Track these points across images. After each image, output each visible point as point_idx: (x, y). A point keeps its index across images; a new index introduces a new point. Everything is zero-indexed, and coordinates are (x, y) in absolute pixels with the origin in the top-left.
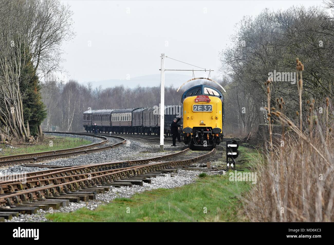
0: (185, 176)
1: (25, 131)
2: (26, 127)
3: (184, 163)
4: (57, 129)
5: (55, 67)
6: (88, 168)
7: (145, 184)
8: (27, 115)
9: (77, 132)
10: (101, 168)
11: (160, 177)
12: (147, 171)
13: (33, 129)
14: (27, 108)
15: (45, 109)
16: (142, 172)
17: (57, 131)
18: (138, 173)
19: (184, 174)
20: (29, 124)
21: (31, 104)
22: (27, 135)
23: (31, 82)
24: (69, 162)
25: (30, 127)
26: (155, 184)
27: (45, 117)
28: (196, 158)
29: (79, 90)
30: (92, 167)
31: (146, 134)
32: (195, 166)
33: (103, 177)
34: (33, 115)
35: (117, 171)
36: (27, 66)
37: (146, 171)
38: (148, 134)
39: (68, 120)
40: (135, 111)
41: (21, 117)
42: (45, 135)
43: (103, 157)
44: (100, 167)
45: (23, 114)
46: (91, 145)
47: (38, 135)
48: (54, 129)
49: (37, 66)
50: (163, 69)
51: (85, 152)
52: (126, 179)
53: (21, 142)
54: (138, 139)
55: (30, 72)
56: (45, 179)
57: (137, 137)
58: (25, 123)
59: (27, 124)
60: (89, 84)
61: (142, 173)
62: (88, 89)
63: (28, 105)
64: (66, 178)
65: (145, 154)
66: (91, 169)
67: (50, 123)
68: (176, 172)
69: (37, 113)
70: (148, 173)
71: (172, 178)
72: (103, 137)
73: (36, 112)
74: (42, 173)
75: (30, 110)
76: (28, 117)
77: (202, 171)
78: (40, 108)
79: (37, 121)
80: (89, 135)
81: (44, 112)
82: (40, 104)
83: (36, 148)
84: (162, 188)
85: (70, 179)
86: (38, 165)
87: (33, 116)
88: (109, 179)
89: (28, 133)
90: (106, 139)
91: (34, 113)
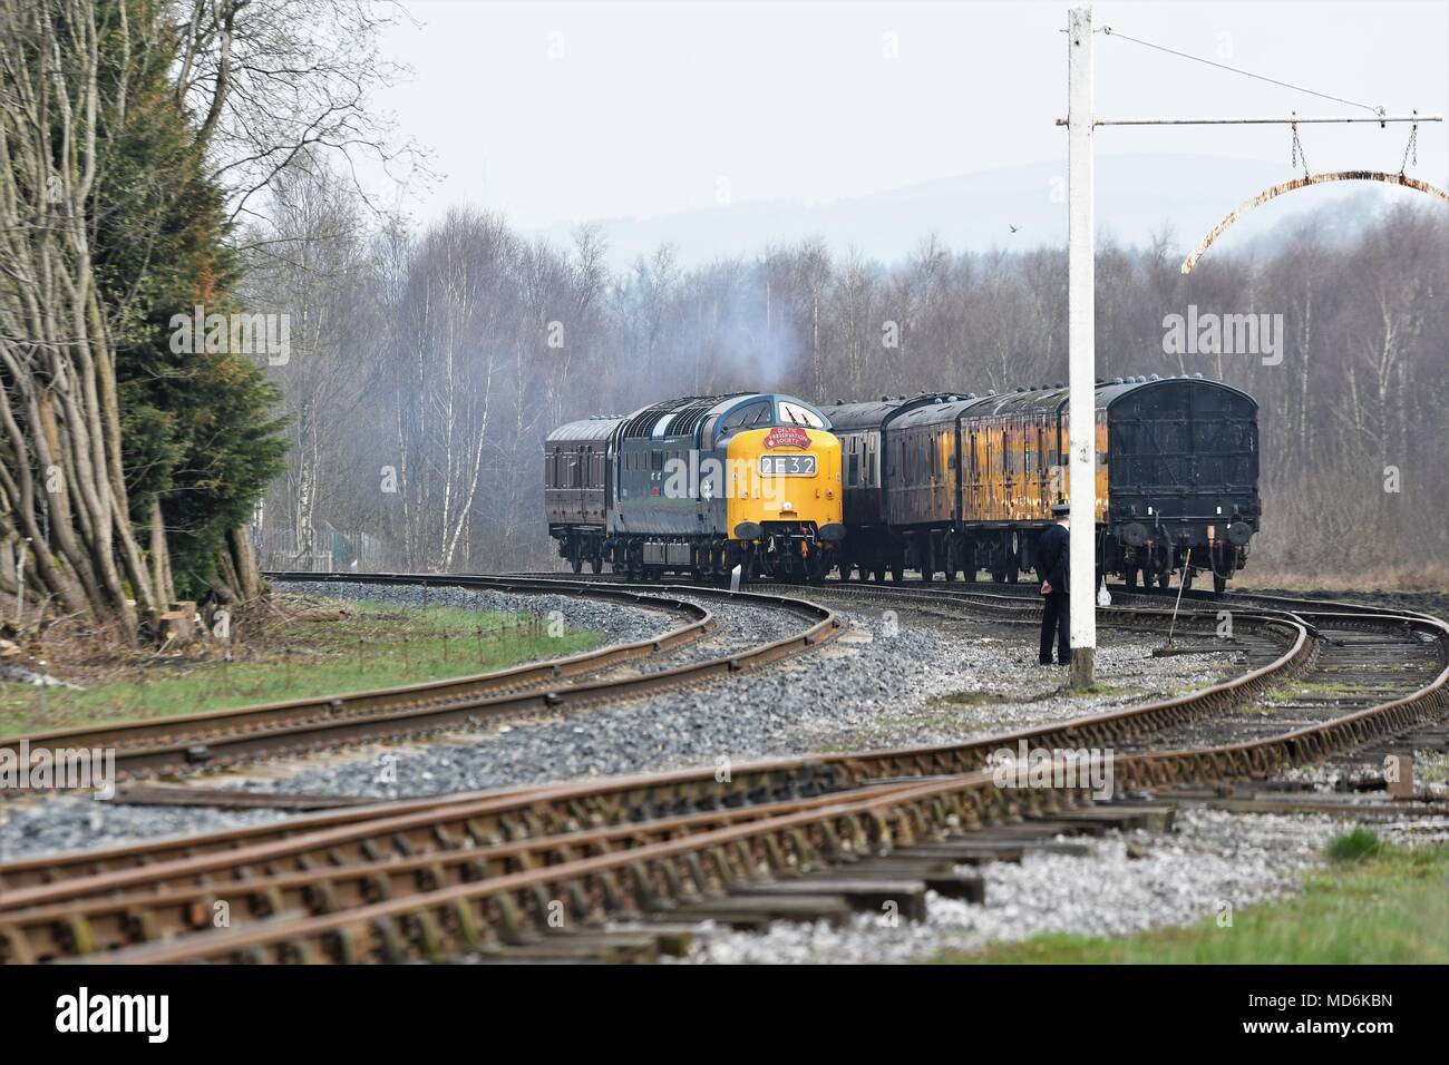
0: (1227, 852)
1: (139, 568)
2: (145, 541)
3: (1228, 763)
4: (371, 555)
5: (335, 116)
6: (556, 803)
7: (942, 909)
8: (149, 454)
9: (504, 573)
10: (646, 808)
11: (1053, 860)
12: (963, 821)
13: (191, 551)
14: (149, 411)
15: (272, 414)
16: (923, 825)
17: (371, 570)
18: (895, 835)
19: (1225, 843)
20: (168, 521)
21: (174, 382)
22: (154, 592)
23: (171, 226)
24: (430, 770)
25: (174, 543)
26: (1012, 911)
27: (277, 471)
28: (1316, 734)
29: (520, 279)
30: (581, 798)
31: (984, 576)
32: (1308, 788)
33: (650, 863)
34: (190, 452)
35: (750, 819)
36: (144, 111)
37: (954, 820)
38: (998, 578)
39: (442, 492)
40: (905, 420)
41: (110, 471)
42: (279, 592)
43: (673, 736)
44: (636, 800)
45: (124, 447)
46: (592, 658)
47: (228, 592)
48: (350, 552)
49: (214, 112)
50: (1081, 121)
51: (548, 703)
52: (813, 874)
53: (111, 647)
54: (926, 614)
55: (167, 158)
56: (253, 881)
57: (921, 601)
58: (136, 515)
59: (149, 516)
60: (587, 237)
61: (929, 832)
62: (578, 270)
63: (154, 385)
64: (395, 874)
65: (964, 713)
66: (571, 813)
67: (319, 511)
68: (1170, 826)
69: (220, 442)
70: (968, 831)
71: (1133, 864)
72: (681, 599)
73: (209, 436)
74: (230, 841)
75: (168, 420)
76: (156, 471)
77: (1349, 819)
78: (242, 408)
79: (221, 500)
80: (589, 592)
81: (269, 436)
82: (241, 377)
83: (214, 687)
84: (1062, 935)
85: (422, 879)
86: (213, 794)
87: (190, 465)
88: (693, 875)
89: (157, 582)
90: (700, 614)
91: (198, 441)
